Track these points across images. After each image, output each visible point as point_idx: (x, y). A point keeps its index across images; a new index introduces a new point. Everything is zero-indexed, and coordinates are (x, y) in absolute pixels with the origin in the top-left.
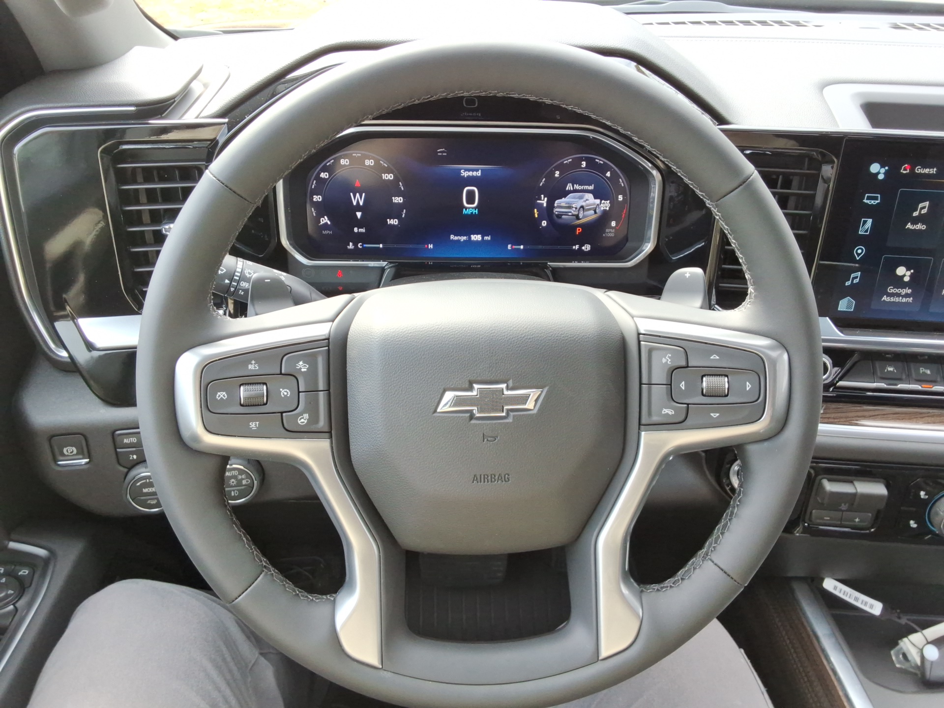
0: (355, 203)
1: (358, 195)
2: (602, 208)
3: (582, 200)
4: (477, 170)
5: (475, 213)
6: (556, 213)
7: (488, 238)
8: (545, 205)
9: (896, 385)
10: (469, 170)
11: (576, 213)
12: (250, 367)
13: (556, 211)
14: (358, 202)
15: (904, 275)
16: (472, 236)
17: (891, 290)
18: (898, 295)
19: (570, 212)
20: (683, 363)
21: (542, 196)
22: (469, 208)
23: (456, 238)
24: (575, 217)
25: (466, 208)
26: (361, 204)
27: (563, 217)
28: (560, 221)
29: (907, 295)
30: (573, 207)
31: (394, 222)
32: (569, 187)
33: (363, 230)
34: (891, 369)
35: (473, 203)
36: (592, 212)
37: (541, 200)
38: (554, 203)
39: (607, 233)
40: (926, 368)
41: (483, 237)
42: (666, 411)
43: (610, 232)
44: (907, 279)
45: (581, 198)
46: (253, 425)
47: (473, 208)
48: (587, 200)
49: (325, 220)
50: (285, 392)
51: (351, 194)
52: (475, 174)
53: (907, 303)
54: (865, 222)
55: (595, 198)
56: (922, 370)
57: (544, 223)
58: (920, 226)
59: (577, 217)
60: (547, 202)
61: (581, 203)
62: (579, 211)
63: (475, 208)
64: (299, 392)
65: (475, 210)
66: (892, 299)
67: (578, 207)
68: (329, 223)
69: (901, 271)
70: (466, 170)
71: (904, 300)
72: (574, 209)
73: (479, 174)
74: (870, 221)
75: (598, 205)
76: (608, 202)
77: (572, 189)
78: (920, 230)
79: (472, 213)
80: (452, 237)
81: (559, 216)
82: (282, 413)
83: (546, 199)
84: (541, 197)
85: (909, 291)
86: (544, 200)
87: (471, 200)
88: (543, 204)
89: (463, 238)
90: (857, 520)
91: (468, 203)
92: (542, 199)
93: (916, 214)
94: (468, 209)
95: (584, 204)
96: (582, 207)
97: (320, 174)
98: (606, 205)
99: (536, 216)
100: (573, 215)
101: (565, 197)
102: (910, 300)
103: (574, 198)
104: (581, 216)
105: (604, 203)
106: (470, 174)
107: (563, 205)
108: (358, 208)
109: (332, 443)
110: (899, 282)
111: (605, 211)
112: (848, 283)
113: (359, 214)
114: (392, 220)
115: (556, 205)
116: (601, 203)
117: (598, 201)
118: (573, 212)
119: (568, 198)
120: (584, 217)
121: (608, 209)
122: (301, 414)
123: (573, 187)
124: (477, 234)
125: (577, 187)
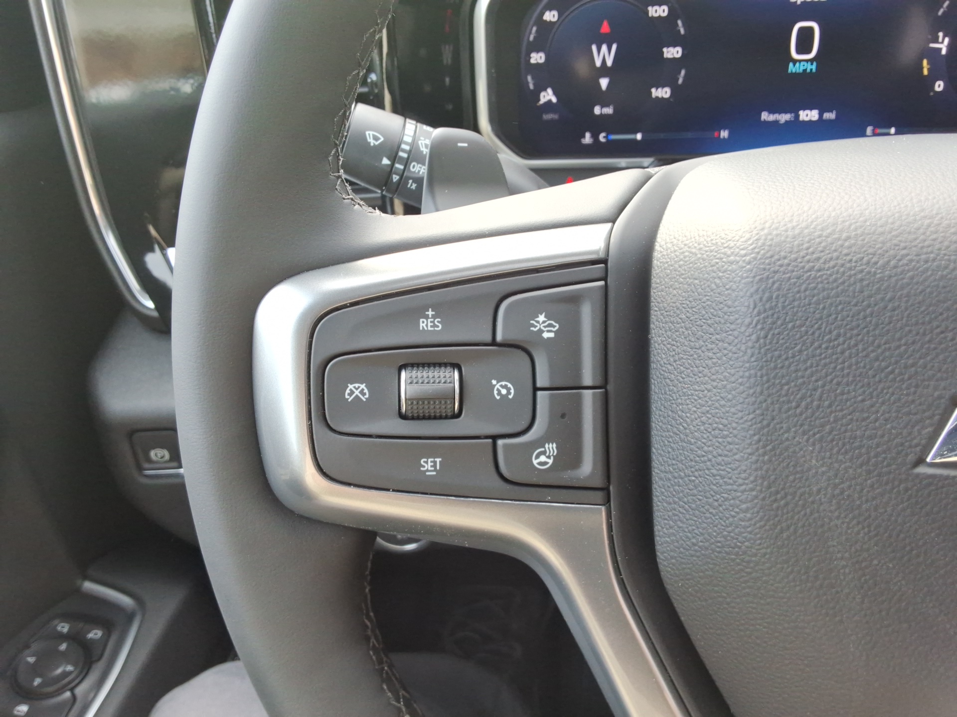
0: (598, 63)
1: (604, 48)
5: (811, 70)
7: (830, 116)
8: (944, 51)
12: (423, 324)
14: (604, 61)
16: (801, 112)
21: (941, 34)
22: (800, 61)
23: (772, 118)
25: (795, 62)
26: (609, 63)
31: (663, 93)
33: (609, 111)
35: (809, 51)
37: (936, 41)
41: (821, 115)
46: (429, 466)
47: (807, 61)
49: (548, 96)
50: (502, 388)
51: (594, 47)
57: (939, 86)
60: (950, 47)
63: (811, 61)
64: (536, 389)
65: (812, 64)
68: (554, 100)
79: (805, 70)
80: (765, 116)
82: (495, 438)
83: (947, 40)
84: (938, 37)
86: (942, 42)
87: (804, 44)
88: (940, 50)
89: (784, 118)
91: (798, 53)
92: (940, 40)
94: (798, 64)
97: (543, 14)
99: (926, 73)
108: (604, 70)
109: (609, 516)
113: (604, 83)
114: (660, 90)
122: (540, 443)
124: (811, 109)
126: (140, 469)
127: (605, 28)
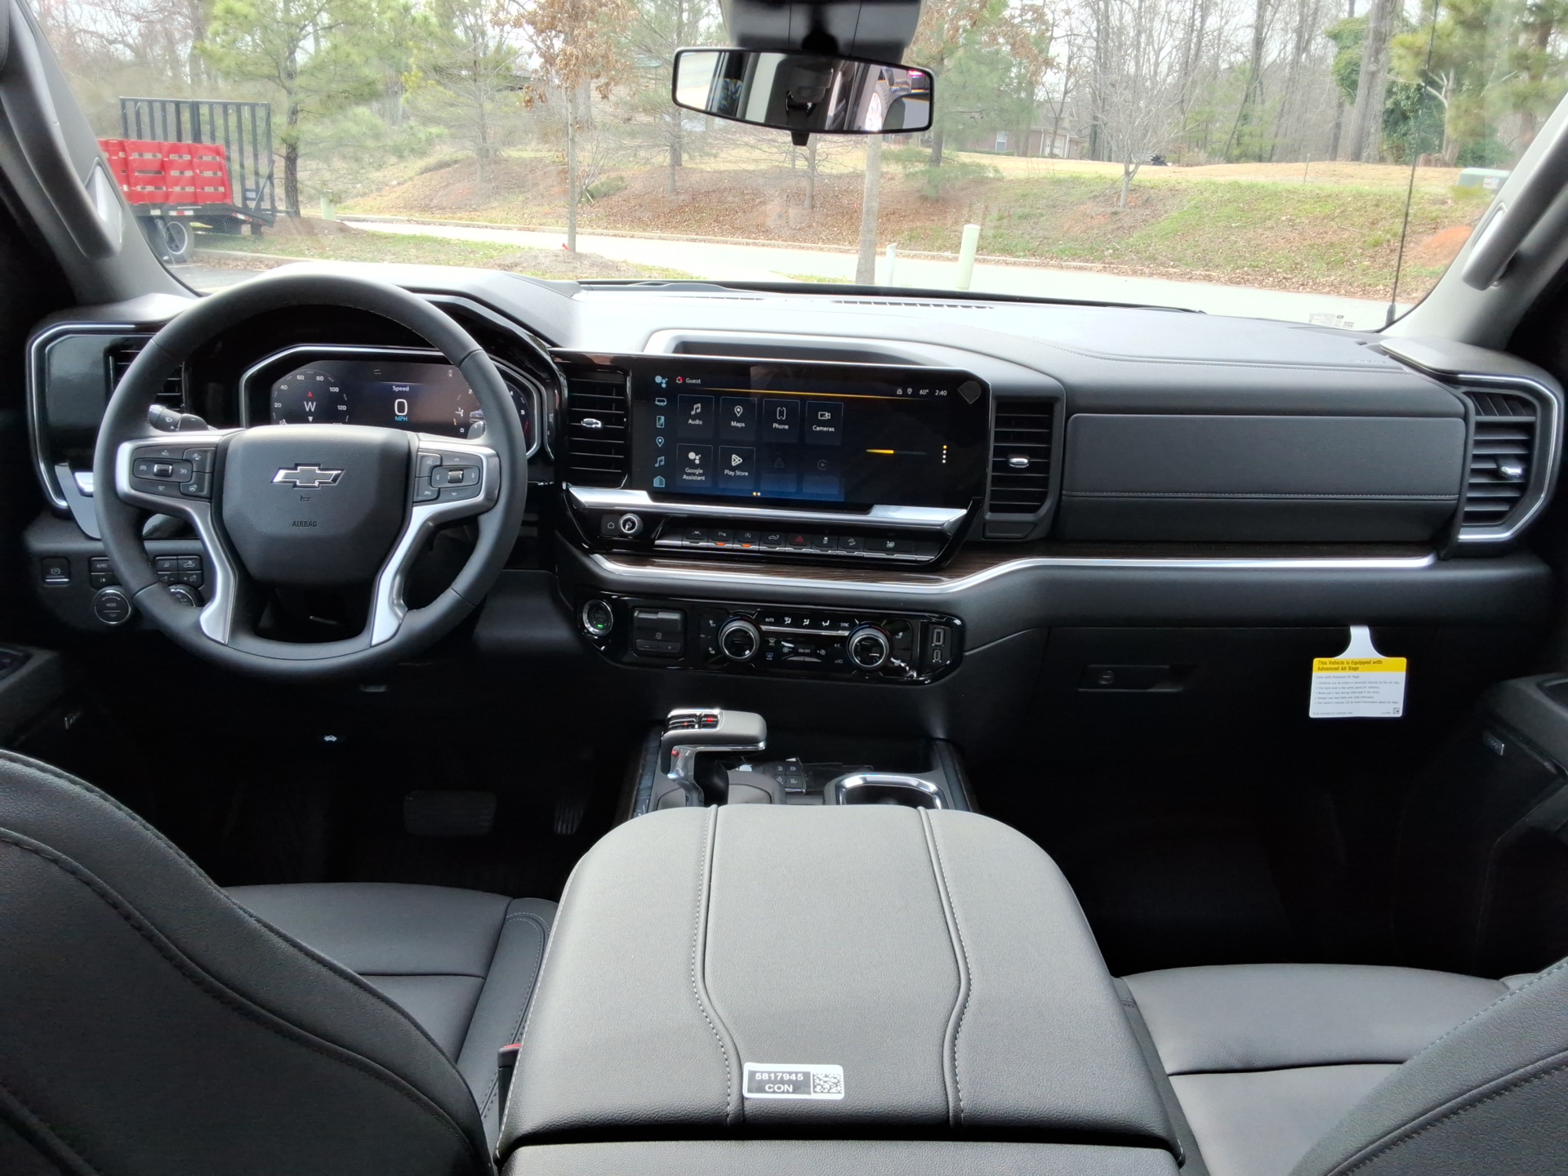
0: (307, 410)
1: (310, 403)
4: (406, 386)
5: (405, 420)
9: (698, 543)
10: (399, 386)
12: (164, 453)
13: (471, 421)
14: (310, 409)
15: (695, 459)
17: (688, 470)
18: (694, 474)
20: (439, 463)
22: (400, 416)
25: (398, 416)
26: (313, 410)
29: (700, 475)
34: (697, 533)
35: (403, 412)
40: (723, 532)
42: (427, 493)
44: (697, 462)
46: (161, 488)
47: (403, 416)
49: (283, 422)
50: (183, 471)
51: (305, 403)
52: (404, 389)
53: (701, 481)
54: (659, 418)
56: (720, 533)
57: (462, 430)
58: (697, 422)
60: (464, 413)
63: (405, 416)
64: (192, 472)
65: (405, 418)
66: (690, 478)
69: (692, 455)
70: (397, 386)
71: (699, 478)
73: (407, 389)
74: (663, 418)
78: (699, 425)
79: (402, 420)
82: (180, 483)
83: (462, 411)
84: (459, 409)
85: (701, 471)
87: (401, 409)
88: (460, 414)
90: (670, 648)
91: (399, 412)
93: (693, 413)
97: (282, 386)
99: (455, 424)
101: (478, 410)
102: (703, 478)
106: (401, 389)
108: (310, 413)
109: (209, 503)
110: (691, 464)
112: (657, 465)
113: (311, 418)
115: (470, 416)
122: (192, 485)
126: (44, 579)
127: (310, 394)
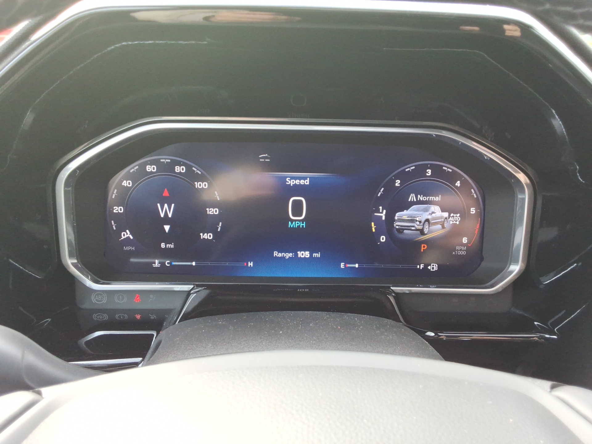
0: (162, 215)
1: (166, 206)
2: (451, 222)
3: (428, 213)
4: (305, 178)
5: (303, 226)
6: (397, 227)
7: (317, 255)
8: (384, 218)
10: (295, 178)
11: (420, 227)
13: (397, 225)
14: (166, 214)
16: (299, 252)
19: (413, 227)
21: (381, 208)
22: (296, 221)
23: (280, 255)
24: (419, 232)
25: (292, 221)
26: (170, 215)
27: (405, 231)
28: (401, 236)
30: (417, 221)
31: (207, 236)
32: (412, 197)
33: (171, 246)
35: (300, 215)
36: (439, 226)
37: (378, 212)
38: (395, 216)
39: (458, 250)
41: (311, 254)
43: (461, 250)
45: (426, 210)
47: (299, 221)
48: (433, 213)
49: (127, 235)
51: (159, 205)
52: (302, 182)
55: (443, 210)
57: (383, 239)
59: (422, 232)
60: (386, 215)
61: (426, 216)
62: (423, 225)
63: (302, 221)
65: (303, 223)
67: (423, 221)
68: (132, 238)
70: (292, 178)
72: (418, 223)
73: (307, 182)
75: (446, 218)
76: (458, 215)
77: (415, 200)
79: (299, 226)
80: (276, 254)
81: (400, 231)
83: (385, 211)
84: (379, 209)
86: (382, 213)
87: (297, 210)
88: (382, 217)
89: (289, 255)
91: (293, 215)
92: (381, 211)
94: (294, 222)
95: (429, 217)
96: (427, 220)
97: (123, 182)
98: (456, 219)
99: (374, 230)
100: (417, 230)
101: (407, 209)
103: (418, 210)
104: (426, 231)
105: (453, 216)
106: (297, 182)
107: (405, 218)
108: (166, 220)
111: (454, 225)
113: (167, 228)
114: (206, 234)
115: (396, 218)
116: (449, 216)
117: (446, 214)
118: (417, 226)
119: (410, 211)
120: (430, 232)
121: (458, 223)
123: (417, 198)
124: (305, 251)
125: (421, 198)
127: (166, 193)
